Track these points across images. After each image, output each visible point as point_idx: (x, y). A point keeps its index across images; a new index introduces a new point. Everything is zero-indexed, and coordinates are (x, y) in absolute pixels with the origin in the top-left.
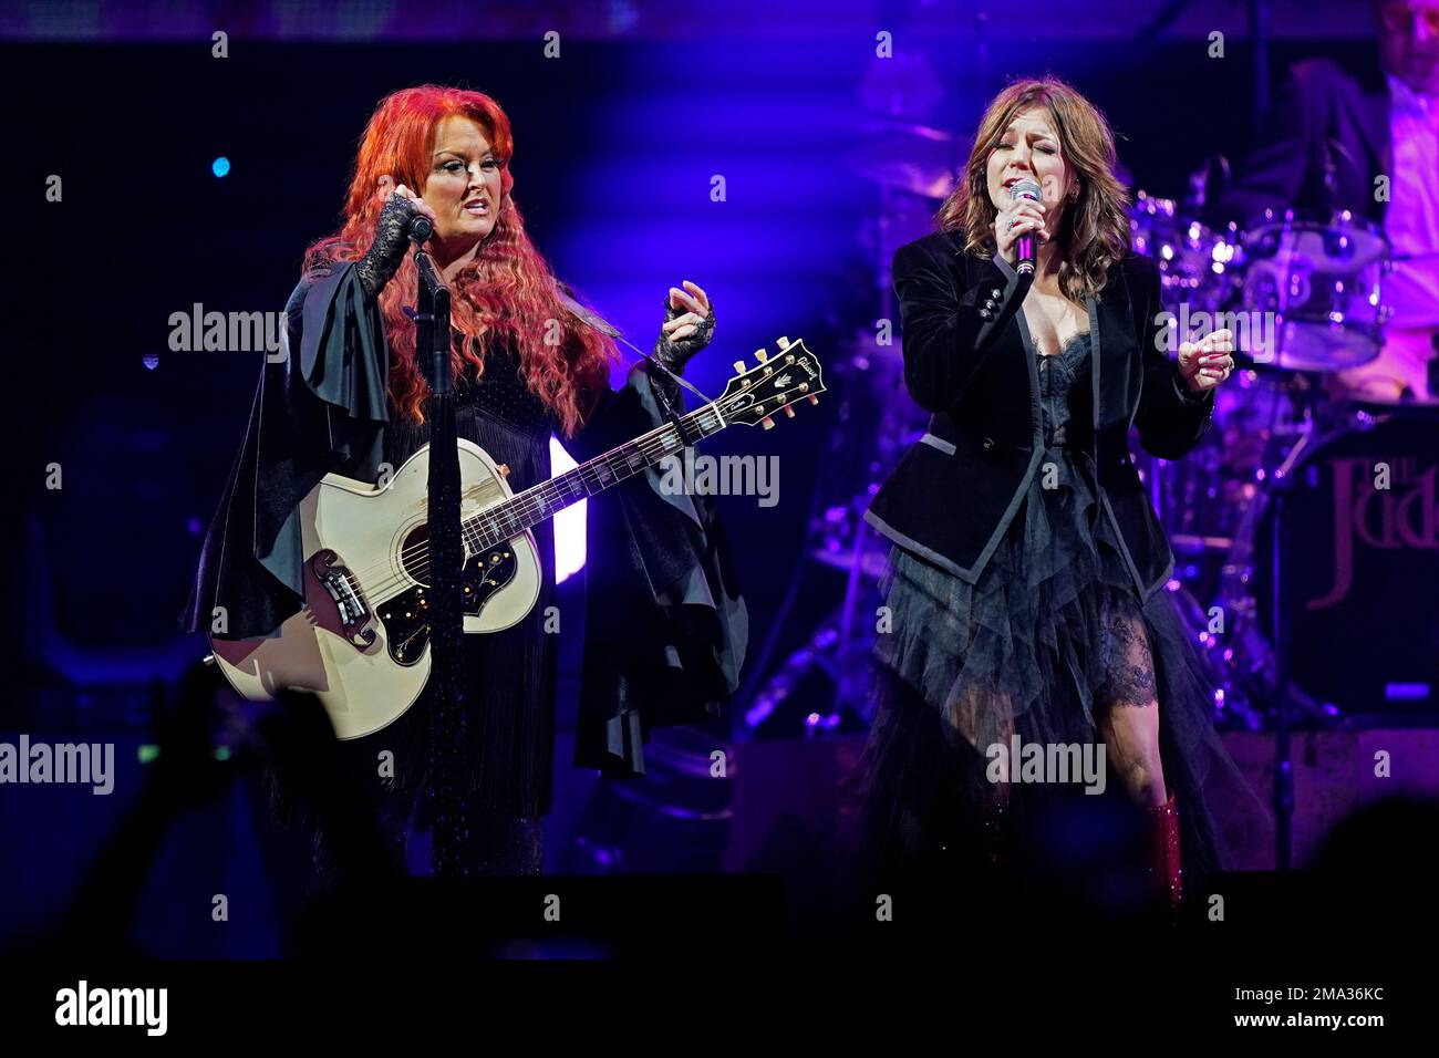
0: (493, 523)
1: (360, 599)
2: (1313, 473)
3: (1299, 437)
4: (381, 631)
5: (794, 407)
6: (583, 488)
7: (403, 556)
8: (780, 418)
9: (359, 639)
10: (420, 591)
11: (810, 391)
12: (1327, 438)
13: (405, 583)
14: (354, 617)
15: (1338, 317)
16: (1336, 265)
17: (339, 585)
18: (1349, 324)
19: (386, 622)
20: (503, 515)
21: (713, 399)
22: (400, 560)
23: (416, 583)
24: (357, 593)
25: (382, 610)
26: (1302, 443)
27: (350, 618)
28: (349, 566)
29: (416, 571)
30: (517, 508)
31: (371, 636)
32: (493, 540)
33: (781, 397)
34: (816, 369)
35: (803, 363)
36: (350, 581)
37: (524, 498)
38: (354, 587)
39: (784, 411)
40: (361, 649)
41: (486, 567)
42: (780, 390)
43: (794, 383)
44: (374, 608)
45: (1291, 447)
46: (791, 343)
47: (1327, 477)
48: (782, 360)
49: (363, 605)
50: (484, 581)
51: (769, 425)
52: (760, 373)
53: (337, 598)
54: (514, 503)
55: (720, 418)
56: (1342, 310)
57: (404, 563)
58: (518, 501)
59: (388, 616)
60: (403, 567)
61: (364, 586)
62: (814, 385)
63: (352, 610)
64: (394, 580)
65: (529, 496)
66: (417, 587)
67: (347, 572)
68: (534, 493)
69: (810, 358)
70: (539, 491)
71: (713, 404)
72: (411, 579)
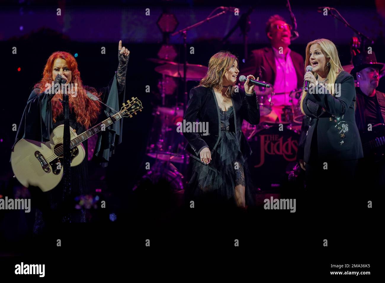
0: (73, 142)
1: (45, 161)
2: (256, 138)
3: (253, 130)
4: (50, 167)
5: (136, 112)
6: (92, 133)
7: (54, 151)
8: (133, 115)
9: (46, 170)
10: (58, 158)
11: (139, 109)
12: (259, 130)
13: (55, 157)
14: (44, 165)
15: (262, 104)
16: (261, 93)
17: (41, 158)
18: (264, 106)
19: (51, 166)
20: (75, 141)
21: (118, 112)
22: (53, 152)
23: (57, 157)
24: (45, 160)
25: (50, 163)
26: (254, 131)
27: (43, 165)
28: (43, 154)
29: (57, 154)
30: (78, 139)
31: (48, 169)
32: (73, 146)
33: (133, 110)
34: (140, 104)
35: (137, 102)
36: (43, 157)
37: (79, 137)
38: (44, 159)
39: (134, 113)
40: (46, 172)
41: (72, 152)
42: (133, 109)
43: (136, 107)
44: (48, 163)
45: (251, 132)
46: (135, 98)
47: (259, 139)
48: (133, 102)
49: (46, 162)
50: (72, 155)
51: (131, 116)
52: (128, 106)
53: (41, 161)
54: (77, 138)
55: (120, 116)
56: (263, 103)
57: (54, 152)
58: (78, 137)
59: (52, 164)
60: (54, 153)
61: (46, 158)
62: (140, 107)
63: (44, 164)
64: (52, 156)
65: (80, 136)
66: (58, 157)
67: (42, 155)
68: (81, 135)
69: (139, 102)
70: (82, 135)
71: (118, 113)
72: (56, 156)
